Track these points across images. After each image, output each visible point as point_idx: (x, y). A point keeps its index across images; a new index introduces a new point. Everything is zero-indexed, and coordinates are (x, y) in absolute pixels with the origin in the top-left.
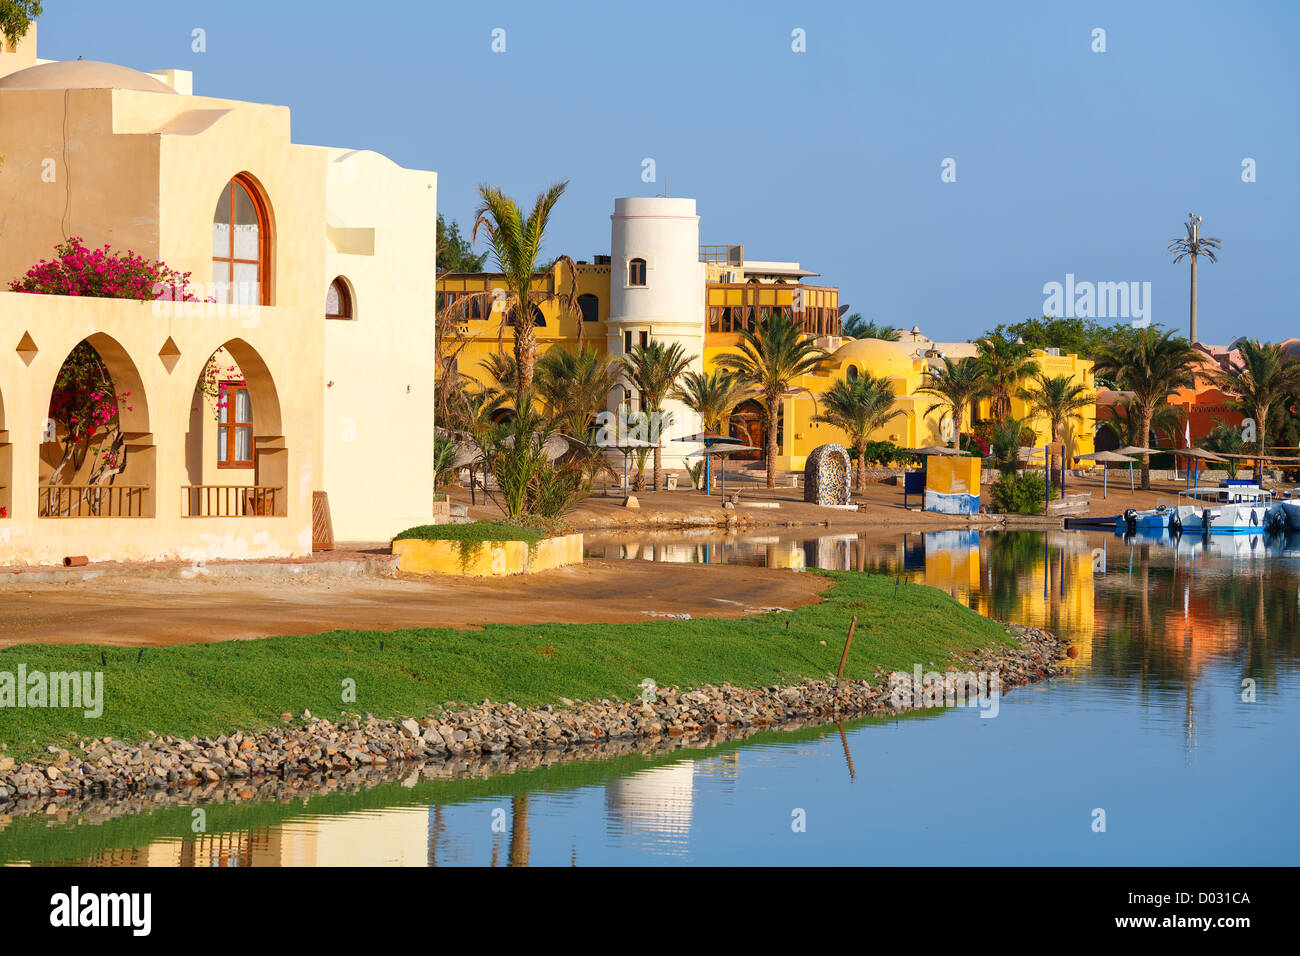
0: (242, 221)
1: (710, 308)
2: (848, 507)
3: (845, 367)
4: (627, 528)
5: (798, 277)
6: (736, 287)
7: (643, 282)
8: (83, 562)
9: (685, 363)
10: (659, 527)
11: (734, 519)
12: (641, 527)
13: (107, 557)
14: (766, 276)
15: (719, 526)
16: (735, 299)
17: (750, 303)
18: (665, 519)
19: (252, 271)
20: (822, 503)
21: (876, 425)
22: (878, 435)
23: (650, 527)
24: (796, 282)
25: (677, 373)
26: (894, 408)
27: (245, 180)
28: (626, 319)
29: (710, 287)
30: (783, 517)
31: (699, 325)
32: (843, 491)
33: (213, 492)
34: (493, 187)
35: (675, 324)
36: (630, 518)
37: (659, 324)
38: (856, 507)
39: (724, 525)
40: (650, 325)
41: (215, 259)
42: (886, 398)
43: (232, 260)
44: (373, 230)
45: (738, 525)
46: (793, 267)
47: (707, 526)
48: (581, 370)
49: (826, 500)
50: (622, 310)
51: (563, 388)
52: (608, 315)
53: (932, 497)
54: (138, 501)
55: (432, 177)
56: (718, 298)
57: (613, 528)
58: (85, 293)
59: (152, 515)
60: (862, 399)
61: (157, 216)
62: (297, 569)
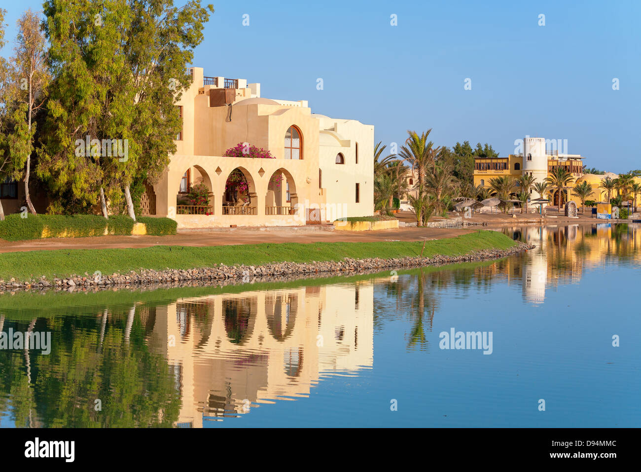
0: (295, 138)
1: (549, 166)
2: (576, 217)
3: (583, 181)
4: (512, 223)
5: (580, 159)
6: (556, 161)
7: (531, 160)
8: (235, 226)
9: (534, 180)
10: (521, 222)
11: (543, 220)
12: (516, 222)
13: (243, 225)
14: (571, 158)
15: (538, 222)
16: (555, 164)
17: (559, 165)
18: (523, 221)
19: (298, 151)
20: (569, 216)
21: (587, 196)
22: (589, 198)
23: (518, 223)
24: (579, 160)
25: (532, 183)
26: (592, 192)
27: (294, 127)
28: (526, 169)
29: (549, 161)
30: (557, 220)
31: (546, 171)
32: (575, 213)
33: (284, 208)
34: (412, 131)
35: (539, 170)
36: (513, 220)
37: (535, 170)
38: (578, 217)
39: (540, 222)
40: (533, 171)
41: (285, 148)
42: (589, 189)
43: (291, 148)
44: (350, 140)
45: (544, 222)
46: (579, 156)
47: (535, 222)
48: (505, 182)
49: (570, 215)
50: (526, 168)
51: (500, 187)
52: (522, 168)
53: (599, 215)
54: (253, 211)
55: (373, 127)
56: (551, 164)
57: (508, 223)
58: (238, 156)
59: (257, 214)
60: (583, 189)
61: (268, 137)
62: (296, 228)
